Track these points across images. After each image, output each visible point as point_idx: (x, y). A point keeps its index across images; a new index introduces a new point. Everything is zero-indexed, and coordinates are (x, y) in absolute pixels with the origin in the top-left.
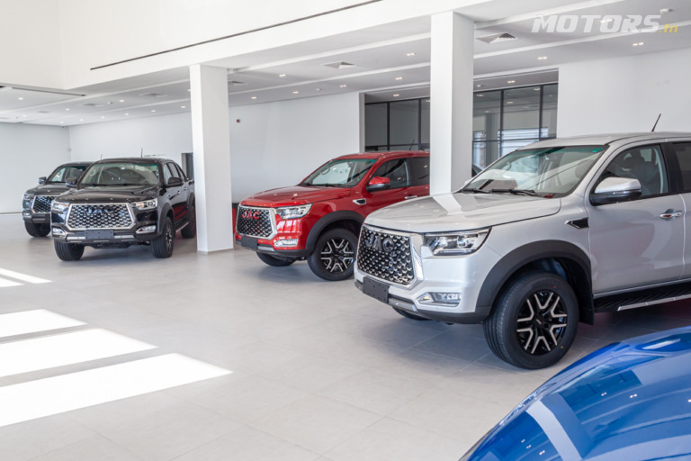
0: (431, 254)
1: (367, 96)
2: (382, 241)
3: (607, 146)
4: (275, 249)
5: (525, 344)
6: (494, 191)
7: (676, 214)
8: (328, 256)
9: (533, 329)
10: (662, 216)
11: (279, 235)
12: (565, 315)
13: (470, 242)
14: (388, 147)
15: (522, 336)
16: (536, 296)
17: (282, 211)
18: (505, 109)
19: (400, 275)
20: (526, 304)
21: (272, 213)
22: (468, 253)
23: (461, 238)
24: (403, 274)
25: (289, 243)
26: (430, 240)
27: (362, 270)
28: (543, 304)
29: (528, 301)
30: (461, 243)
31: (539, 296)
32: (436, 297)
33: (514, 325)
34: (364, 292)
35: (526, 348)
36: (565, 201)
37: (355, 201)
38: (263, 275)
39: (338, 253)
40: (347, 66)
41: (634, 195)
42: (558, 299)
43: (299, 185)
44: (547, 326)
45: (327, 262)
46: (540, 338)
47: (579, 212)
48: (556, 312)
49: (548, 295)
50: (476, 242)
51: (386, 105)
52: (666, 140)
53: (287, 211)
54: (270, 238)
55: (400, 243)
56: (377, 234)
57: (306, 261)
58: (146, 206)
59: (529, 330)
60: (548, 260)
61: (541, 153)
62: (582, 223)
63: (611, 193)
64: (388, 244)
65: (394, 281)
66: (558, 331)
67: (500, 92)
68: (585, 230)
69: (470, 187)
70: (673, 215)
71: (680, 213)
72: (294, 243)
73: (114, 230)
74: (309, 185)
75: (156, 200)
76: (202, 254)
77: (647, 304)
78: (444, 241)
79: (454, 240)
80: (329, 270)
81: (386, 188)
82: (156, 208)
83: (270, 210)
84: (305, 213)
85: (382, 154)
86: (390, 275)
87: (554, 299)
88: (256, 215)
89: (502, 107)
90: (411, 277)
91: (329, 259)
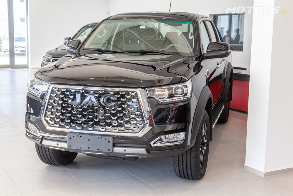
58: (171, 96)
73: (114, 137)
75: (189, 83)
82: (189, 100)
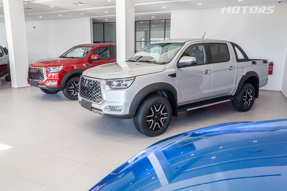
0: (109, 89)
1: (93, 19)
2: (89, 83)
3: (184, 43)
4: (46, 86)
5: (150, 126)
6: (140, 61)
7: (209, 72)
8: (72, 89)
9: (154, 120)
10: (204, 72)
11: (48, 80)
12: (167, 114)
13: (126, 84)
14: (104, 42)
15: (149, 123)
16: (154, 106)
17: (49, 69)
18: (151, 29)
19: (96, 98)
20: (151, 109)
21: (44, 70)
22: (126, 88)
23: (122, 81)
24: (98, 98)
25: (53, 83)
26: (109, 83)
27: (81, 96)
28: (157, 109)
29: (151, 108)
30: (122, 84)
31: (156, 106)
32: (112, 108)
33: (145, 119)
34: (82, 106)
35: (150, 128)
36: (167, 66)
37: (84, 65)
38: (43, 98)
39: (77, 88)
40: (82, 4)
41: (194, 64)
42: (164, 107)
43: (60, 57)
44: (159, 118)
45: (72, 92)
46: (156, 123)
47: (173, 71)
48: (163, 112)
49: (160, 105)
50: (129, 83)
51: (103, 24)
52: (207, 42)
53: (51, 69)
54: (43, 81)
55: (96, 84)
56: (87, 80)
57: (62, 92)
59: (152, 120)
60: (161, 90)
61: (163, 45)
62: (173, 75)
63: (185, 63)
64: (91, 84)
65: (94, 101)
66: (163, 121)
67: (149, 21)
68: (175, 78)
69: (131, 60)
70: (208, 72)
71: (211, 72)
72: (55, 83)
74: (64, 57)
76: (14, 88)
77: (198, 108)
78: (115, 83)
79: (120, 82)
80: (73, 95)
81: (98, 59)
83: (43, 68)
84: (60, 70)
85: (98, 45)
86: (92, 98)
87: (162, 107)
88: (37, 71)
89: (150, 28)
90: (101, 99)
91: (73, 90)
